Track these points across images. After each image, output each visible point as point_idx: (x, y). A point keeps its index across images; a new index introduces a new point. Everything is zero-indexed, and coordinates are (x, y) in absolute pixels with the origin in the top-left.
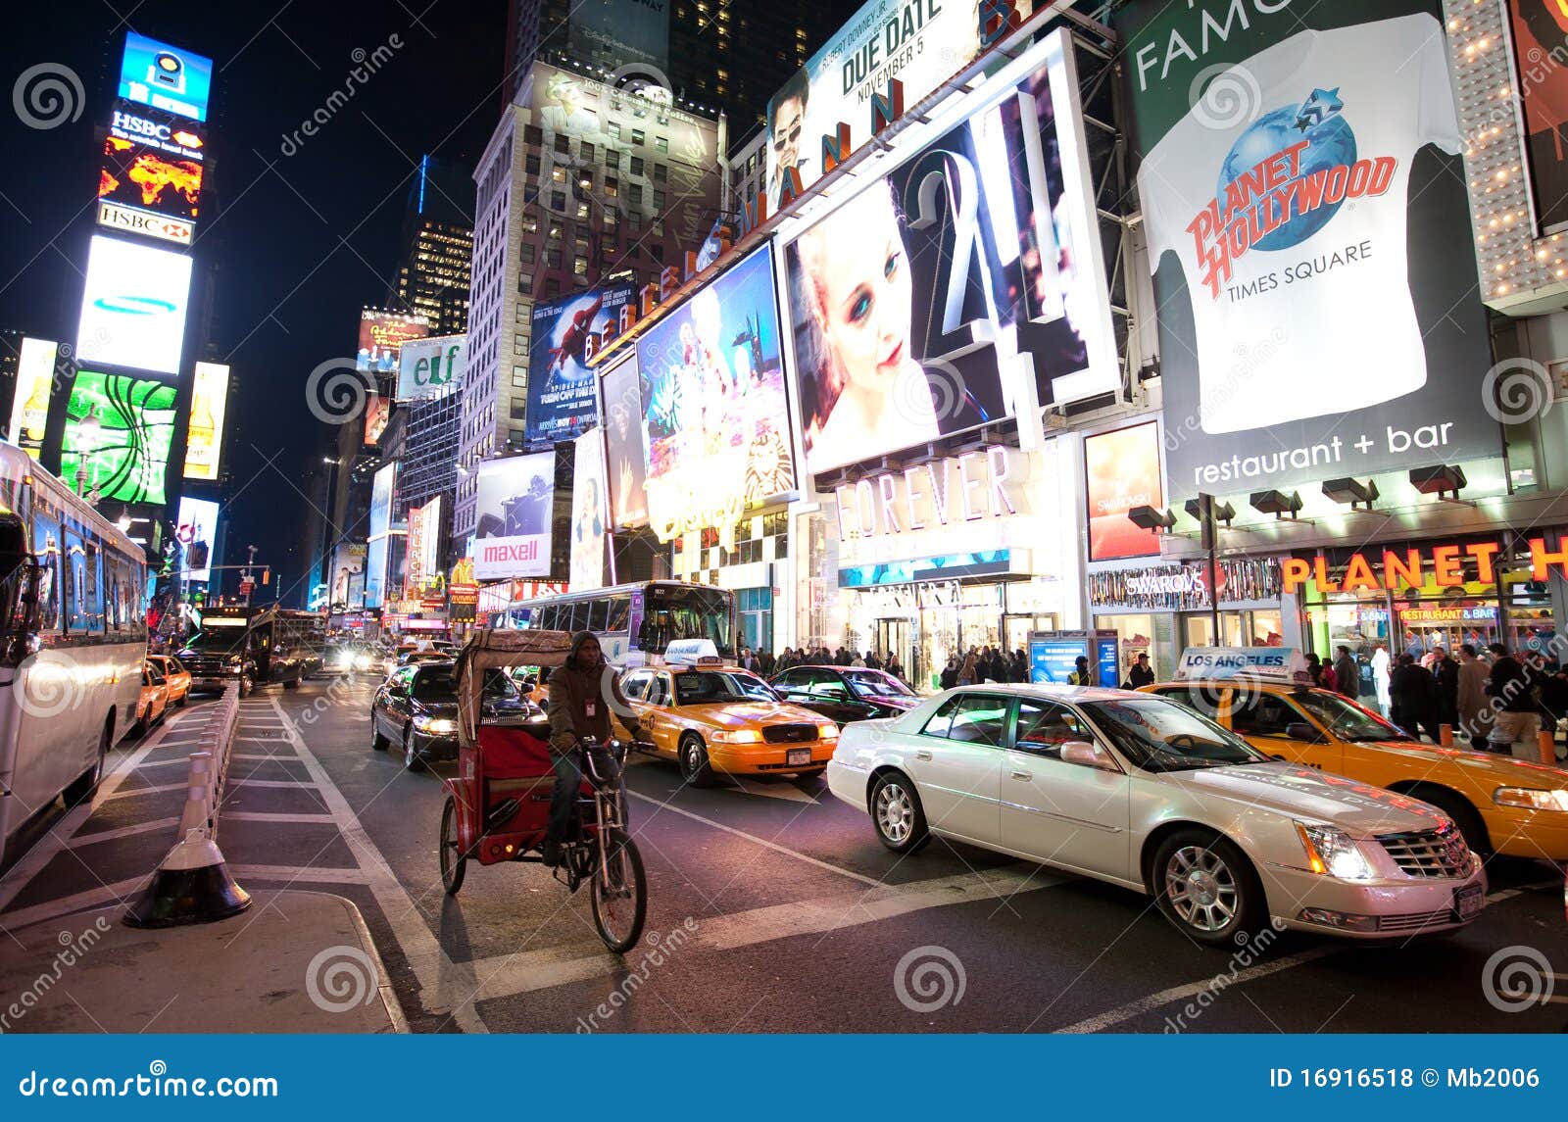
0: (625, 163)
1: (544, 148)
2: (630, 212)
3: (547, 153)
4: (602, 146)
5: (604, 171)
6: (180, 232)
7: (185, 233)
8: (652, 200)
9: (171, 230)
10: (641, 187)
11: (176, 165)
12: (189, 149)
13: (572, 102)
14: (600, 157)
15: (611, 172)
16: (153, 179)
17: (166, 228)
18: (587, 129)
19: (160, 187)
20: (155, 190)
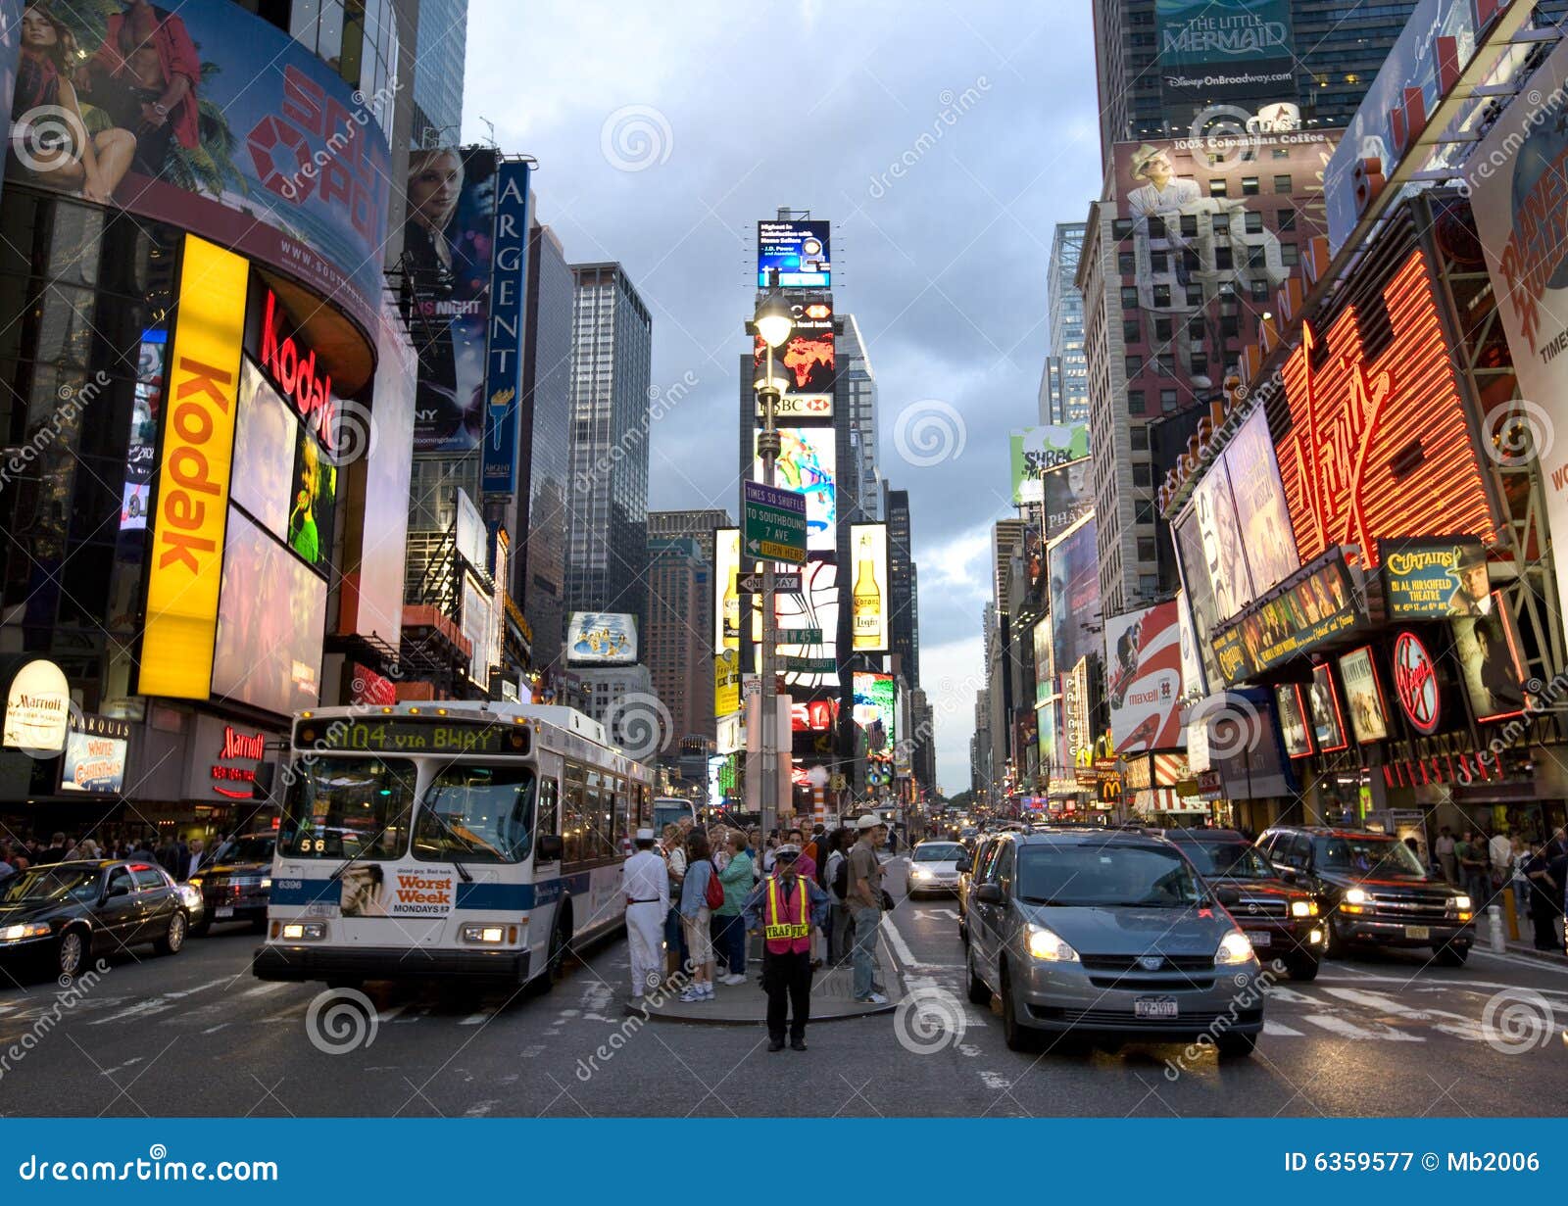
0: (1238, 224)
1: (1137, 240)
2: (1253, 281)
3: (1142, 246)
4: (1206, 213)
5: (1213, 242)
6: (821, 405)
7: (826, 405)
8: (1279, 256)
9: (814, 405)
10: (1261, 246)
11: (820, 341)
12: (820, 320)
13: (1163, 173)
14: (1205, 227)
15: (1223, 242)
16: (802, 360)
17: (809, 405)
18: (1185, 198)
19: (809, 366)
20: (806, 371)
